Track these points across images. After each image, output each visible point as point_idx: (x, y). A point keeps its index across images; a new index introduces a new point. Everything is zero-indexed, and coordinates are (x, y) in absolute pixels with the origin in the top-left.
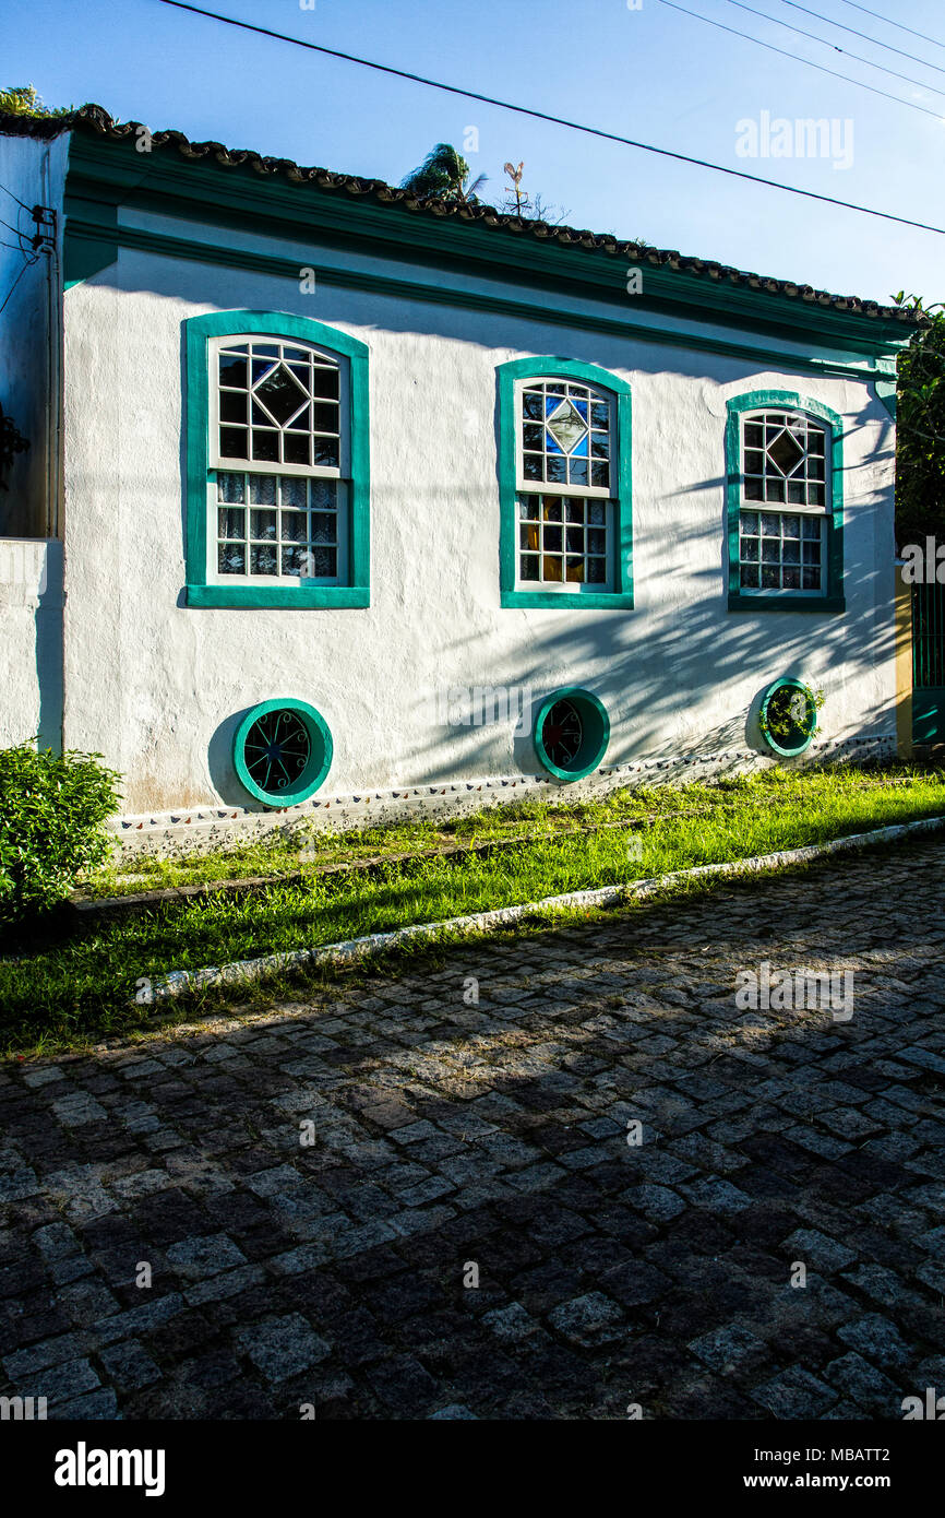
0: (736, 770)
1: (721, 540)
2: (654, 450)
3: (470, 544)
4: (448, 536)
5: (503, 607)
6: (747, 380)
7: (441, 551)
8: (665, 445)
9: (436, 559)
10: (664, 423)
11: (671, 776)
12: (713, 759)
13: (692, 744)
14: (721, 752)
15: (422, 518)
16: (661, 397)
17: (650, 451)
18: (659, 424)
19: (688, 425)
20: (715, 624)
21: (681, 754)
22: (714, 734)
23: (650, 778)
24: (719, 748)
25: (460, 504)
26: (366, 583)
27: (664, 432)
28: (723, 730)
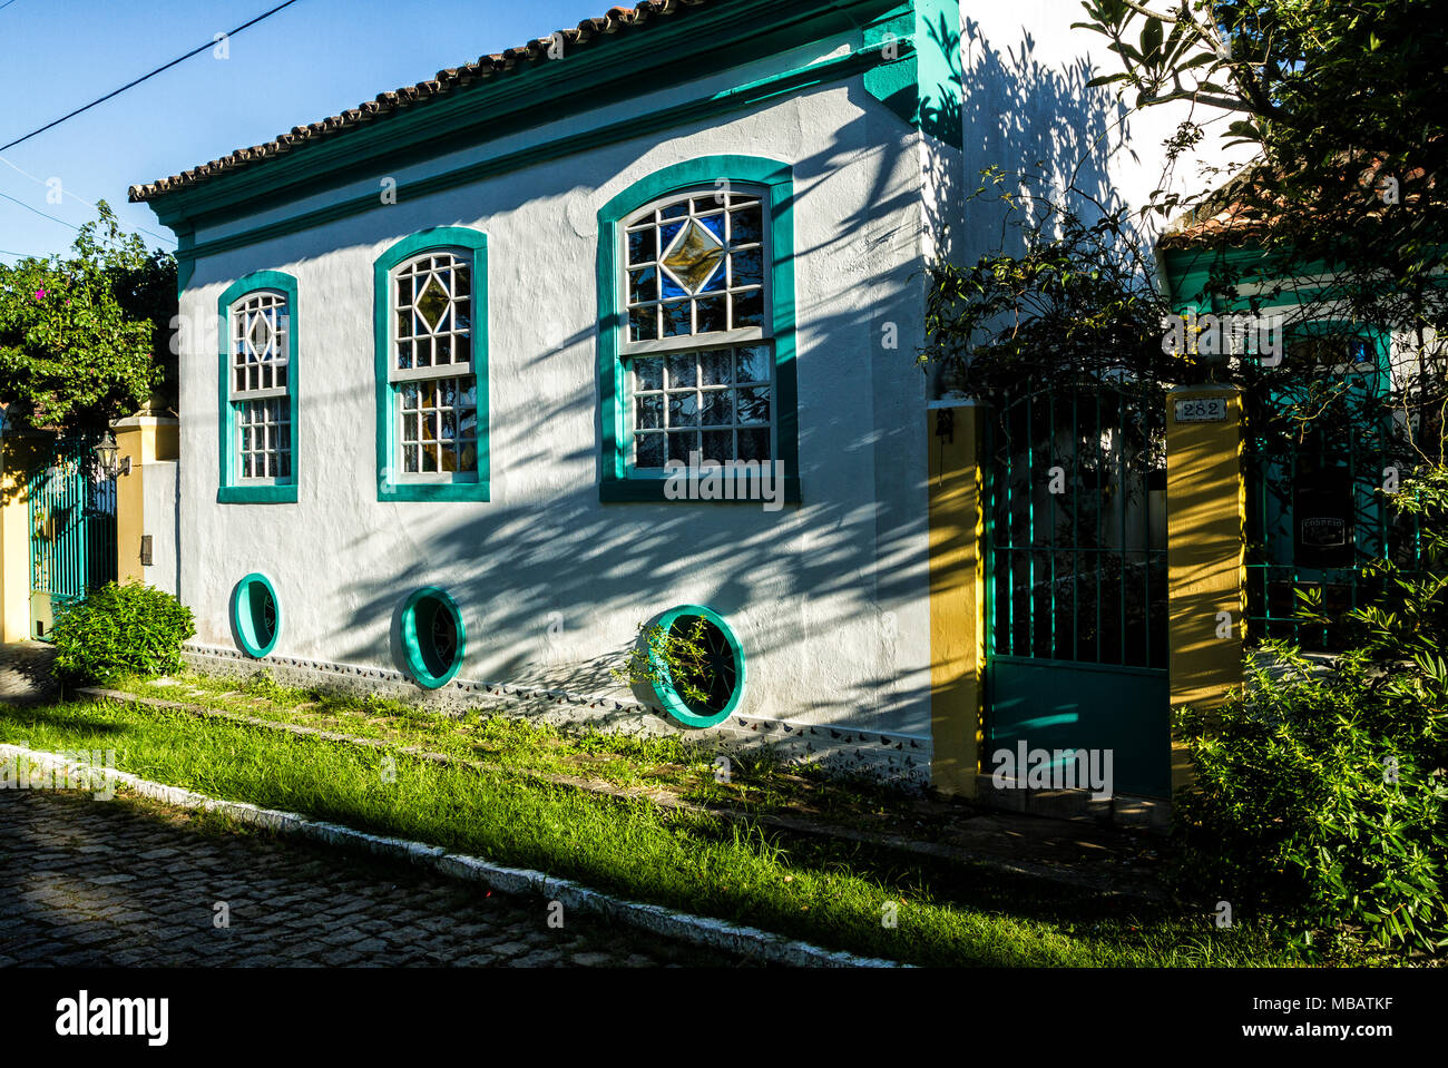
0: (616, 725)
1: (593, 410)
2: (512, 305)
3: (357, 441)
4: (343, 435)
5: (379, 501)
6: (626, 171)
7: (340, 450)
8: (525, 297)
9: (337, 457)
10: (523, 268)
11: (531, 712)
12: (584, 702)
13: (562, 677)
14: (598, 695)
15: (328, 422)
16: (520, 236)
17: (509, 307)
18: (518, 271)
19: (551, 262)
20: (592, 523)
21: (546, 685)
22: (588, 670)
23: (509, 706)
24: (593, 689)
25: (351, 404)
26: (297, 483)
27: (523, 278)
28: (599, 666)
